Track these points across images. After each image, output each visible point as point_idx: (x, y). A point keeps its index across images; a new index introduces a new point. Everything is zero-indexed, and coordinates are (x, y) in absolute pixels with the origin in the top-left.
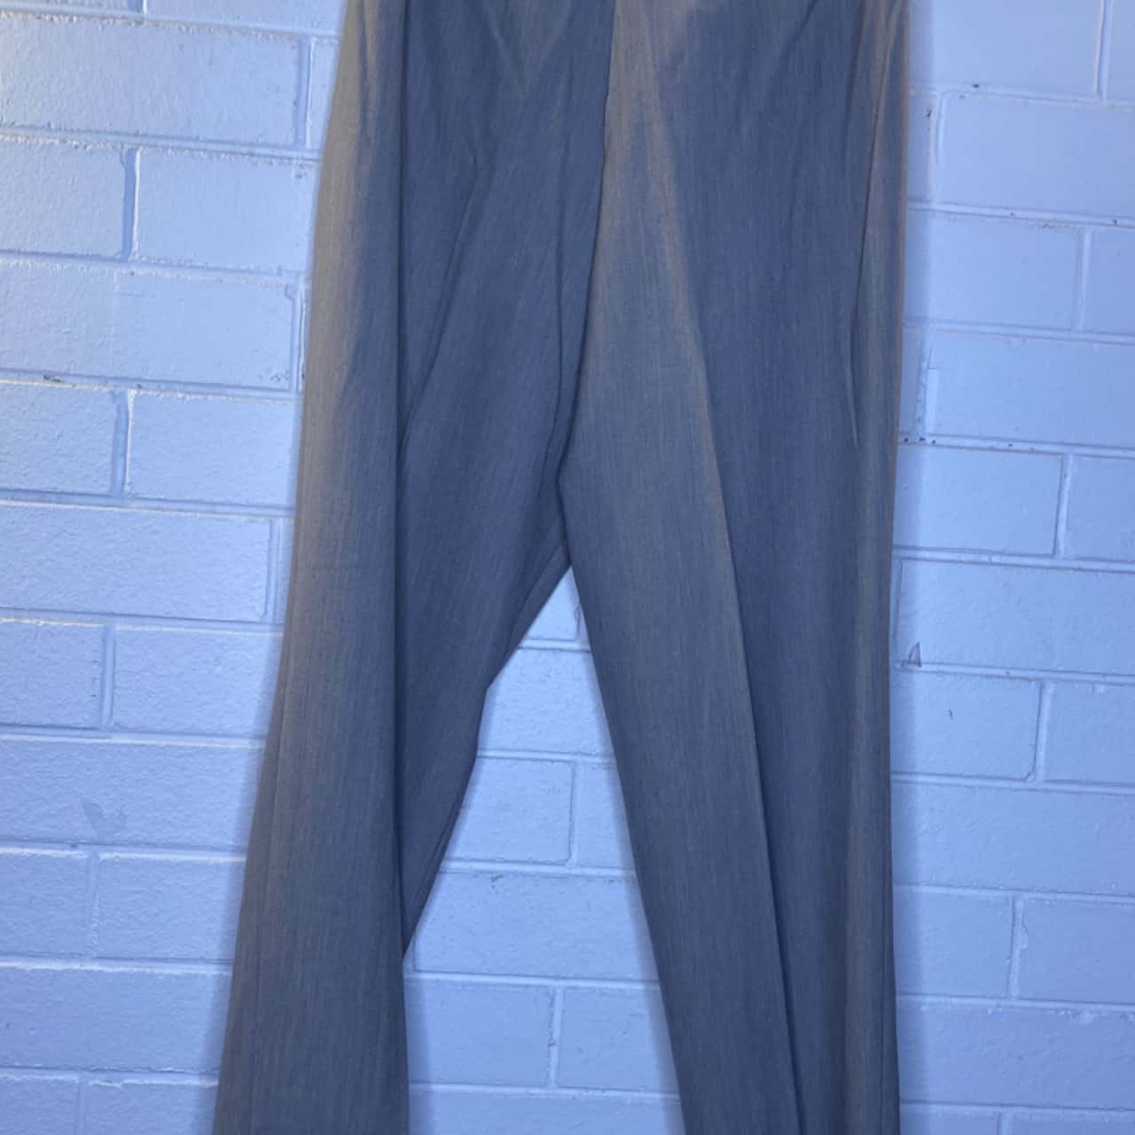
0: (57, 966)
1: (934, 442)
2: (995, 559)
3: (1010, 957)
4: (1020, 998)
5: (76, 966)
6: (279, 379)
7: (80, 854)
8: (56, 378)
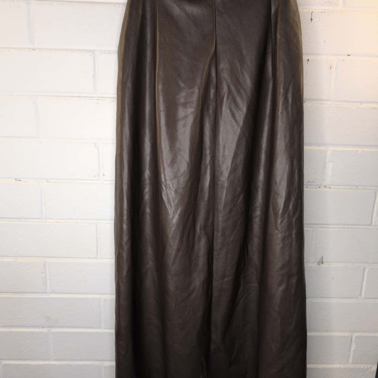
0: (41, 363)
1: (330, 187)
2: (350, 226)
3: (350, 351)
4: (352, 363)
5: (47, 362)
6: (95, 177)
7: (45, 330)
8: (19, 180)
